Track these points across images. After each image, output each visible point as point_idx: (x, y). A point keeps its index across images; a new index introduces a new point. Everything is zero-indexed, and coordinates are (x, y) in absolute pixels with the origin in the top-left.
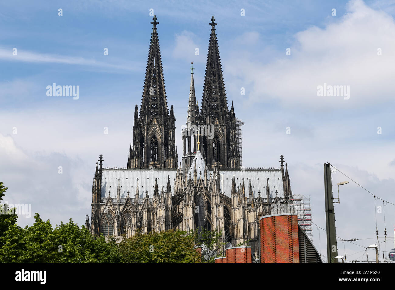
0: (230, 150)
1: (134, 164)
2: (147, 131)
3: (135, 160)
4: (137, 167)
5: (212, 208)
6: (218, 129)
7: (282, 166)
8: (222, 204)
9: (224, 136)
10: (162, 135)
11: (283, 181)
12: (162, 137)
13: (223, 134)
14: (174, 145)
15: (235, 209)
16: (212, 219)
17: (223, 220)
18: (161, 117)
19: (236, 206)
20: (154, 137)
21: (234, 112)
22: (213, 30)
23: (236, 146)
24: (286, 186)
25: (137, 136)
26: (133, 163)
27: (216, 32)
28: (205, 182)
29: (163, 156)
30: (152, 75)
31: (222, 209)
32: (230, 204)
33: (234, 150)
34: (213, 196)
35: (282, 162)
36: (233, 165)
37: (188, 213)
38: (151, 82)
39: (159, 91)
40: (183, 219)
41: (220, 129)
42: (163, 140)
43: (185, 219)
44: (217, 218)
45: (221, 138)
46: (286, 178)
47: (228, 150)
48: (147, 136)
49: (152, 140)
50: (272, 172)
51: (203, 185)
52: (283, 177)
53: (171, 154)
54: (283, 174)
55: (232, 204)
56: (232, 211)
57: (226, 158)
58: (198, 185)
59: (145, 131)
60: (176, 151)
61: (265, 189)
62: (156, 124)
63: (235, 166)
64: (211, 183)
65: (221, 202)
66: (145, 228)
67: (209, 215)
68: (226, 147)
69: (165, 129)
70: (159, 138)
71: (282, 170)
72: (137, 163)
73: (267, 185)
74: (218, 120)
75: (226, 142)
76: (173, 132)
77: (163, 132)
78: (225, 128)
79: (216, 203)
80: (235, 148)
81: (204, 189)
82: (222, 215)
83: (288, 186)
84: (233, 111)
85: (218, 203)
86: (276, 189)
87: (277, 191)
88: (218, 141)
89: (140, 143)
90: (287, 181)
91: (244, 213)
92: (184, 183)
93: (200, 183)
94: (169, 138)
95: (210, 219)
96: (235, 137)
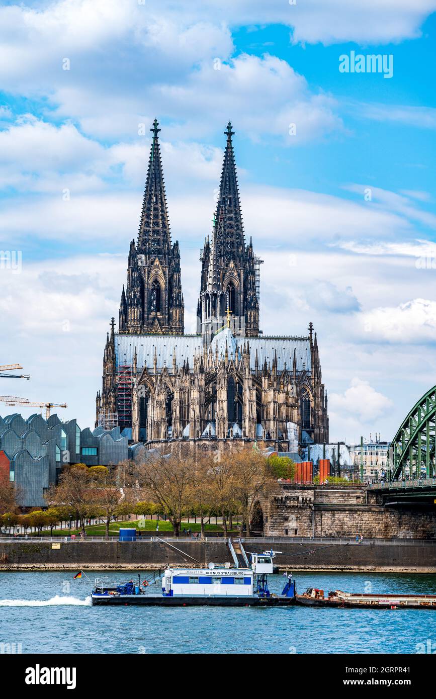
0: (247, 299)
1: (132, 315)
2: (149, 274)
3: (134, 310)
4: (136, 318)
5: (244, 391)
6: (233, 273)
7: (311, 334)
8: (255, 388)
9: (240, 283)
10: (166, 280)
11: (312, 351)
12: (166, 282)
13: (240, 279)
14: (180, 292)
15: (265, 391)
16: (244, 401)
17: (255, 404)
18: (165, 257)
19: (266, 388)
20: (156, 281)
21: (252, 251)
22: (229, 141)
23: (255, 295)
24: (315, 359)
25: (136, 280)
26: (131, 313)
27: (233, 145)
28: (237, 362)
29: (167, 306)
30: (152, 201)
31: (254, 392)
32: (261, 386)
33: (252, 300)
34: (245, 379)
35: (311, 330)
36: (251, 319)
37: (222, 396)
38: (151, 211)
39: (161, 222)
40: (217, 401)
41: (236, 274)
42: (167, 285)
43: (219, 401)
44: (249, 401)
45: (236, 283)
46: (314, 350)
47: (245, 299)
48: (148, 280)
49: (154, 285)
50: (299, 341)
51: (234, 365)
52: (312, 347)
53: (176, 303)
54: (312, 344)
55: (263, 386)
56: (263, 393)
57: (242, 310)
58: (230, 366)
59: (145, 274)
60: (183, 299)
61: (292, 360)
62: (159, 266)
63: (252, 319)
64: (242, 364)
65: (253, 385)
66: (176, 407)
67: (240, 396)
68: (242, 296)
69: (169, 272)
70: (163, 282)
71: (310, 339)
72: (135, 314)
73: (293, 357)
74: (234, 262)
75: (242, 290)
76: (179, 276)
77: (167, 276)
78: (242, 273)
79: (249, 387)
80: (253, 298)
81: (235, 370)
82: (254, 398)
83: (316, 358)
84: (252, 249)
85: (251, 387)
86: (303, 361)
87: (304, 363)
88: (233, 288)
89: (139, 289)
90: (316, 352)
91: (275, 395)
92: (215, 363)
93: (232, 363)
94: (174, 283)
95: (242, 402)
96: (254, 284)
